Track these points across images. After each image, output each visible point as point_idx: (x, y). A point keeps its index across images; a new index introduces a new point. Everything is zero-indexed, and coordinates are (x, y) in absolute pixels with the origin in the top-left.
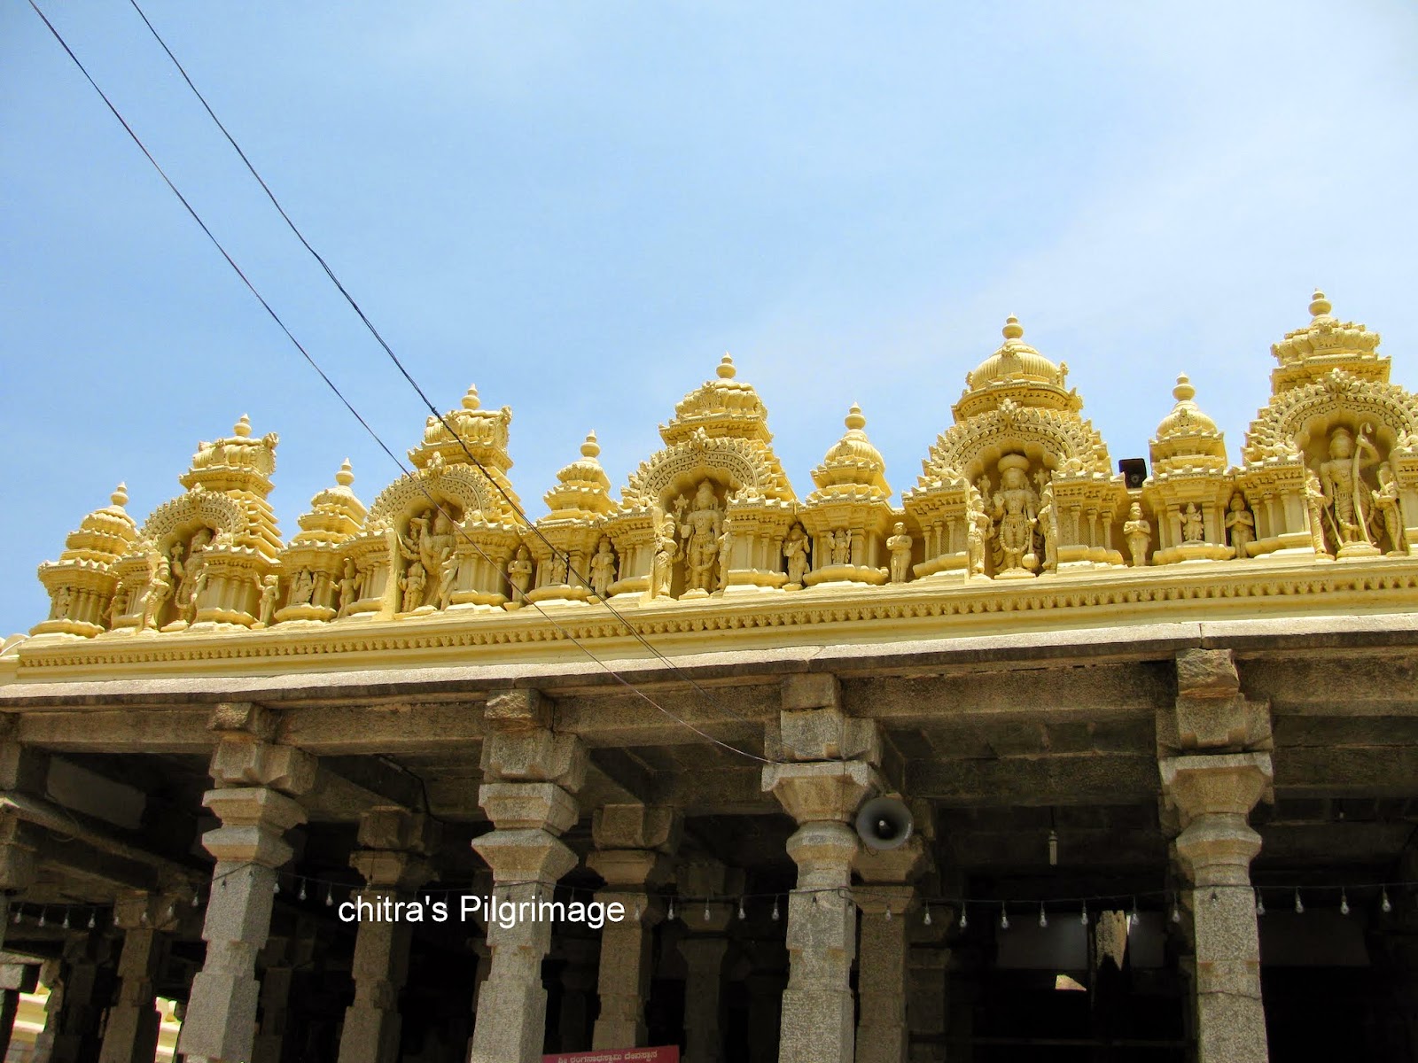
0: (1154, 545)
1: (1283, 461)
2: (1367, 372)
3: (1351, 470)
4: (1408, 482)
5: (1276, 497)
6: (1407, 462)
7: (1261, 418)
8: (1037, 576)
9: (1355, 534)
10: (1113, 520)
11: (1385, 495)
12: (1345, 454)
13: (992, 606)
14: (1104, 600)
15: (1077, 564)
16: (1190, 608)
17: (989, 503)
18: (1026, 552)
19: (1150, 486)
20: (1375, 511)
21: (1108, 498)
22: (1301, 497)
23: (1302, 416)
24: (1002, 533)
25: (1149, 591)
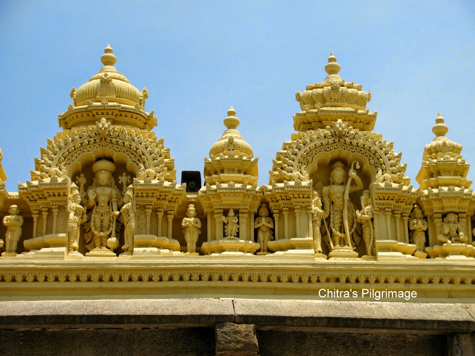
0: (203, 238)
1: (298, 185)
2: (360, 122)
3: (344, 193)
4: (380, 207)
5: (291, 210)
6: (381, 194)
7: (285, 149)
8: (118, 256)
9: (342, 240)
10: (175, 216)
11: (365, 215)
12: (340, 182)
13: (84, 277)
14: (166, 278)
15: (148, 249)
16: (225, 288)
17: (84, 195)
18: (110, 236)
19: (203, 194)
20: (357, 224)
21: (172, 200)
22: (308, 212)
23: (314, 152)
24: (92, 220)
25: (198, 274)
